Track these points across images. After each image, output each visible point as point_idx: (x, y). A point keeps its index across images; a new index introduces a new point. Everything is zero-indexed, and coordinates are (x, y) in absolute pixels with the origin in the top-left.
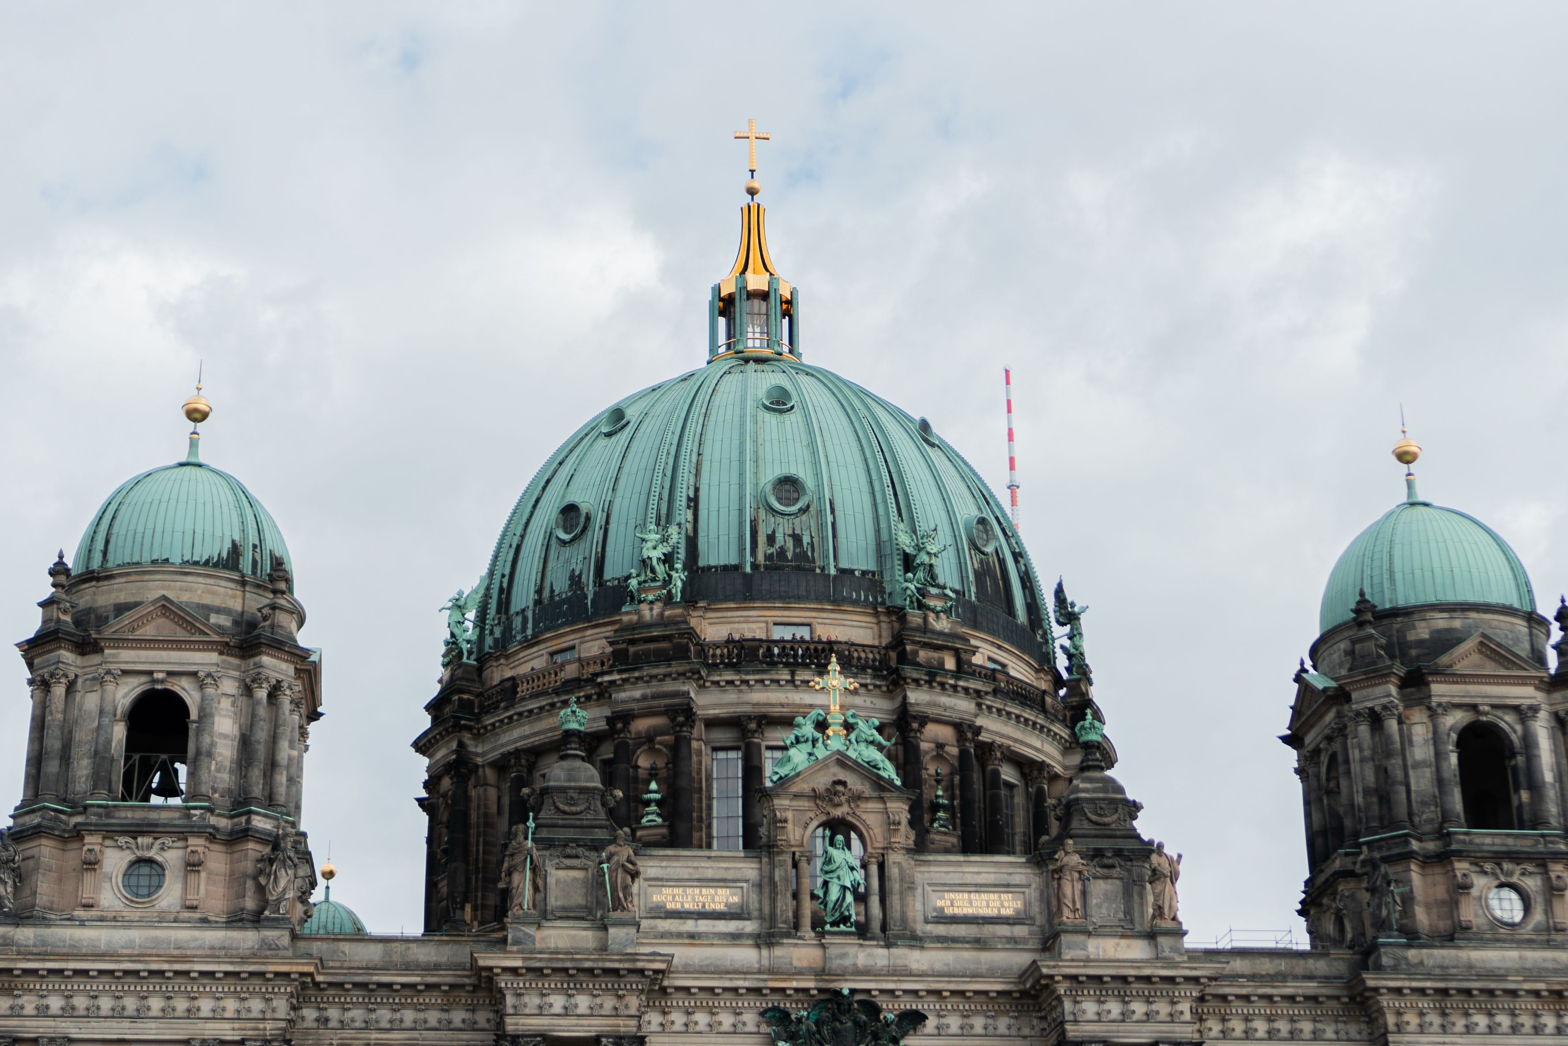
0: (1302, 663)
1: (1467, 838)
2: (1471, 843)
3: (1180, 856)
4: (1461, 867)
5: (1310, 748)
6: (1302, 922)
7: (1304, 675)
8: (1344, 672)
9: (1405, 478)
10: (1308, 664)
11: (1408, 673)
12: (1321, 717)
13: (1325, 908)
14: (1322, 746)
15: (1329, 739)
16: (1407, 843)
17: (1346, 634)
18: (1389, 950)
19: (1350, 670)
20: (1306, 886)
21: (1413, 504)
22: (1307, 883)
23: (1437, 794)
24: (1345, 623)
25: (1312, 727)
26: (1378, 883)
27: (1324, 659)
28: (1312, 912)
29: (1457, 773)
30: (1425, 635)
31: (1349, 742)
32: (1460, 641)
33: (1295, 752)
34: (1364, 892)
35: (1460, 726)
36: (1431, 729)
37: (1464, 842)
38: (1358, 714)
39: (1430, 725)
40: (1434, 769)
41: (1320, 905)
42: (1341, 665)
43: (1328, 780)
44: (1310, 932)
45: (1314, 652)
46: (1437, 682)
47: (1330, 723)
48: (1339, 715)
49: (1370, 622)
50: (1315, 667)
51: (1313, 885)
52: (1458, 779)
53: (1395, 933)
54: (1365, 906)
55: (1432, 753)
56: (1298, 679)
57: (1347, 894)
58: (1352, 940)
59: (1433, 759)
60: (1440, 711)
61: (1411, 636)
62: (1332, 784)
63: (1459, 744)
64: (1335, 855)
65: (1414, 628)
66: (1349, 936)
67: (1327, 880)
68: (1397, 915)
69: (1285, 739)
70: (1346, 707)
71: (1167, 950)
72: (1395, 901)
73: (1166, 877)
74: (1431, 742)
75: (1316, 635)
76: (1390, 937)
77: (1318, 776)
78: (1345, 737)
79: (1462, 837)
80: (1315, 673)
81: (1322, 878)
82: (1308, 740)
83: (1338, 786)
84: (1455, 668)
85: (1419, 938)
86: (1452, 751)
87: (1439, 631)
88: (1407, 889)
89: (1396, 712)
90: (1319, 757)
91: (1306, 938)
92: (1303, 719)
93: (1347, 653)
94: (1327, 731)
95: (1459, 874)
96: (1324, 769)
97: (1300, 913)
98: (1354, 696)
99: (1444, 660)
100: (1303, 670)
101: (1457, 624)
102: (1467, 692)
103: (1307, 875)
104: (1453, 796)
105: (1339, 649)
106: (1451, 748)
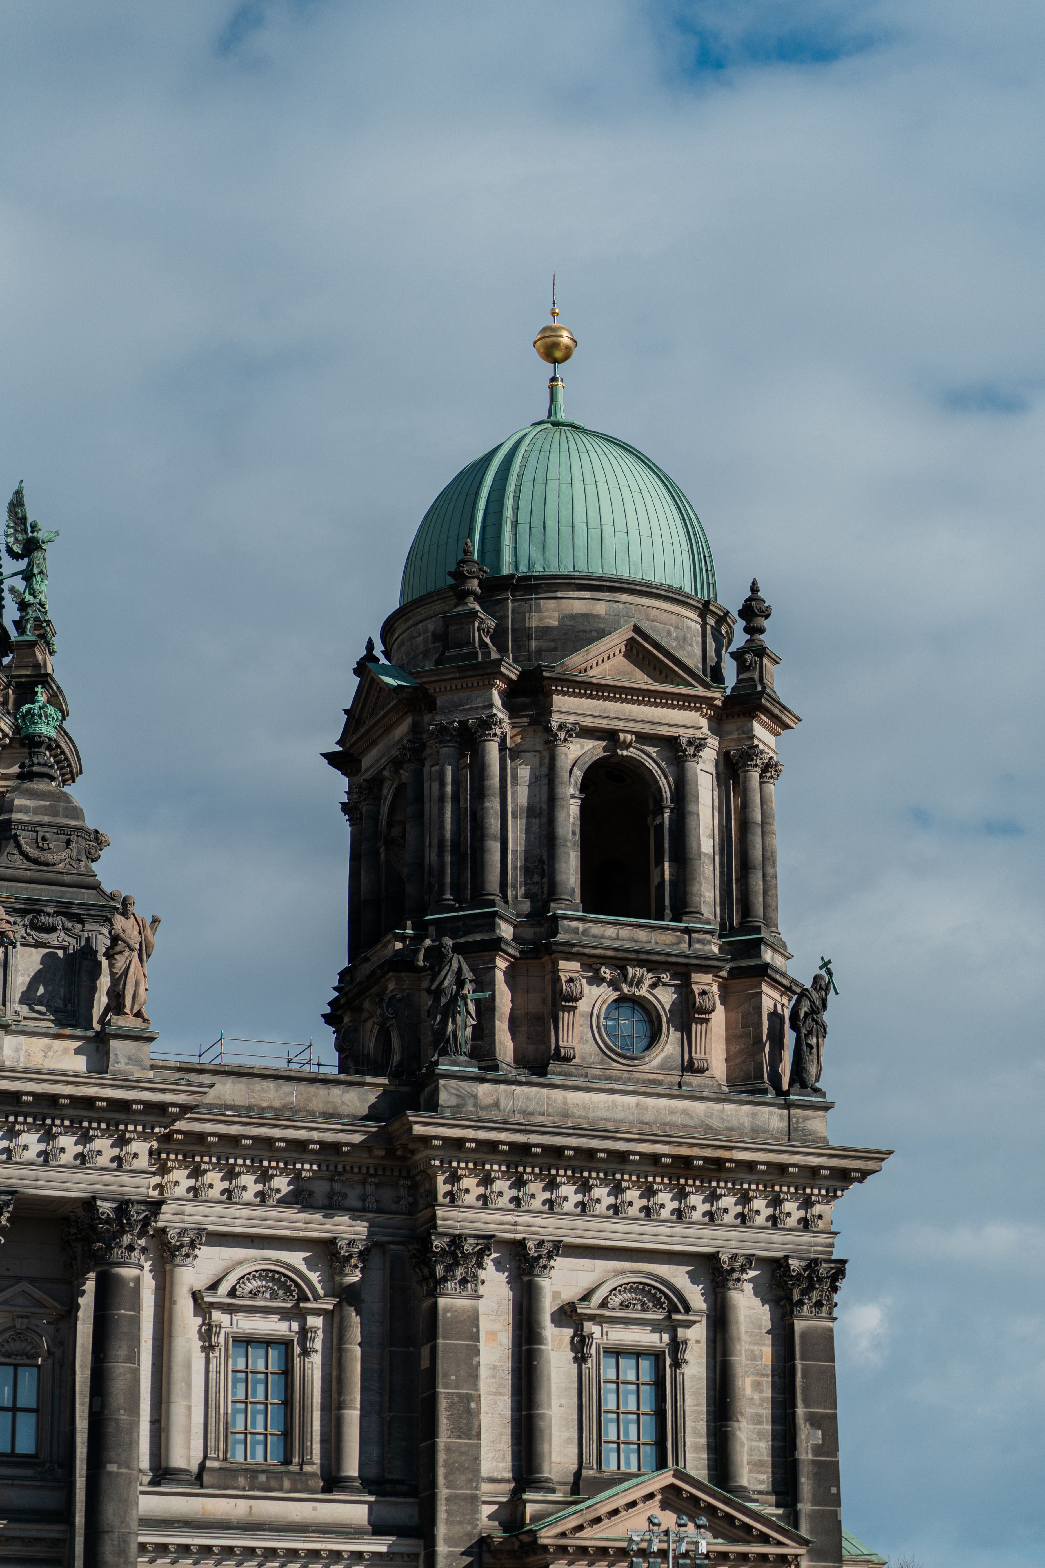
0: (370, 646)
1: (581, 926)
2: (585, 932)
3: (155, 921)
4: (568, 968)
5: (368, 775)
6: (329, 1034)
7: (370, 665)
8: (429, 666)
9: (548, 383)
10: (379, 649)
11: (522, 675)
12: (389, 729)
13: (365, 1015)
14: (386, 773)
15: (397, 764)
16: (493, 927)
17: (437, 607)
18: (452, 1083)
19: (438, 662)
20: (340, 981)
21: (556, 424)
22: (342, 974)
23: (545, 857)
24: (438, 592)
25: (374, 743)
26: (446, 983)
27: (402, 644)
28: (346, 1020)
29: (578, 830)
30: (553, 622)
31: (426, 770)
32: (602, 634)
33: (345, 780)
34: (424, 994)
35: (589, 761)
36: (546, 761)
37: (576, 931)
38: (443, 730)
39: (546, 754)
40: (544, 820)
41: (360, 1009)
42: (426, 654)
43: (390, 825)
44: (339, 1047)
45: (388, 629)
46: (564, 694)
47: (401, 739)
48: (416, 728)
49: (473, 593)
50: (387, 654)
51: (352, 980)
52: (578, 837)
53: (464, 1058)
54: (424, 1014)
55: (544, 798)
56: (360, 669)
57: (399, 996)
58: (401, 1064)
59: (545, 806)
60: (562, 735)
61: (534, 621)
62: (396, 832)
63: (584, 787)
64: (389, 937)
65: (539, 609)
66: (396, 1058)
67: (373, 973)
68: (468, 1032)
69: (332, 758)
70: (427, 718)
71: (123, 1060)
72: (468, 1013)
73: (131, 949)
74: (545, 781)
75: (395, 605)
76: (455, 1064)
77: (375, 817)
78: (422, 762)
79: (574, 924)
80: (387, 663)
81: (366, 969)
82: (366, 761)
83: (403, 836)
84: (591, 673)
85: (496, 1068)
86: (573, 797)
87: (573, 617)
88: (487, 994)
89: (498, 732)
90: (380, 790)
91: (333, 1057)
92: (363, 730)
93: (436, 637)
94: (395, 752)
95: (563, 977)
96: (385, 808)
97: (329, 1019)
98: (441, 701)
99: (575, 660)
100: (370, 657)
101: (600, 608)
102: (604, 710)
103: (344, 963)
104: (567, 862)
105: (426, 631)
106: (572, 791)
